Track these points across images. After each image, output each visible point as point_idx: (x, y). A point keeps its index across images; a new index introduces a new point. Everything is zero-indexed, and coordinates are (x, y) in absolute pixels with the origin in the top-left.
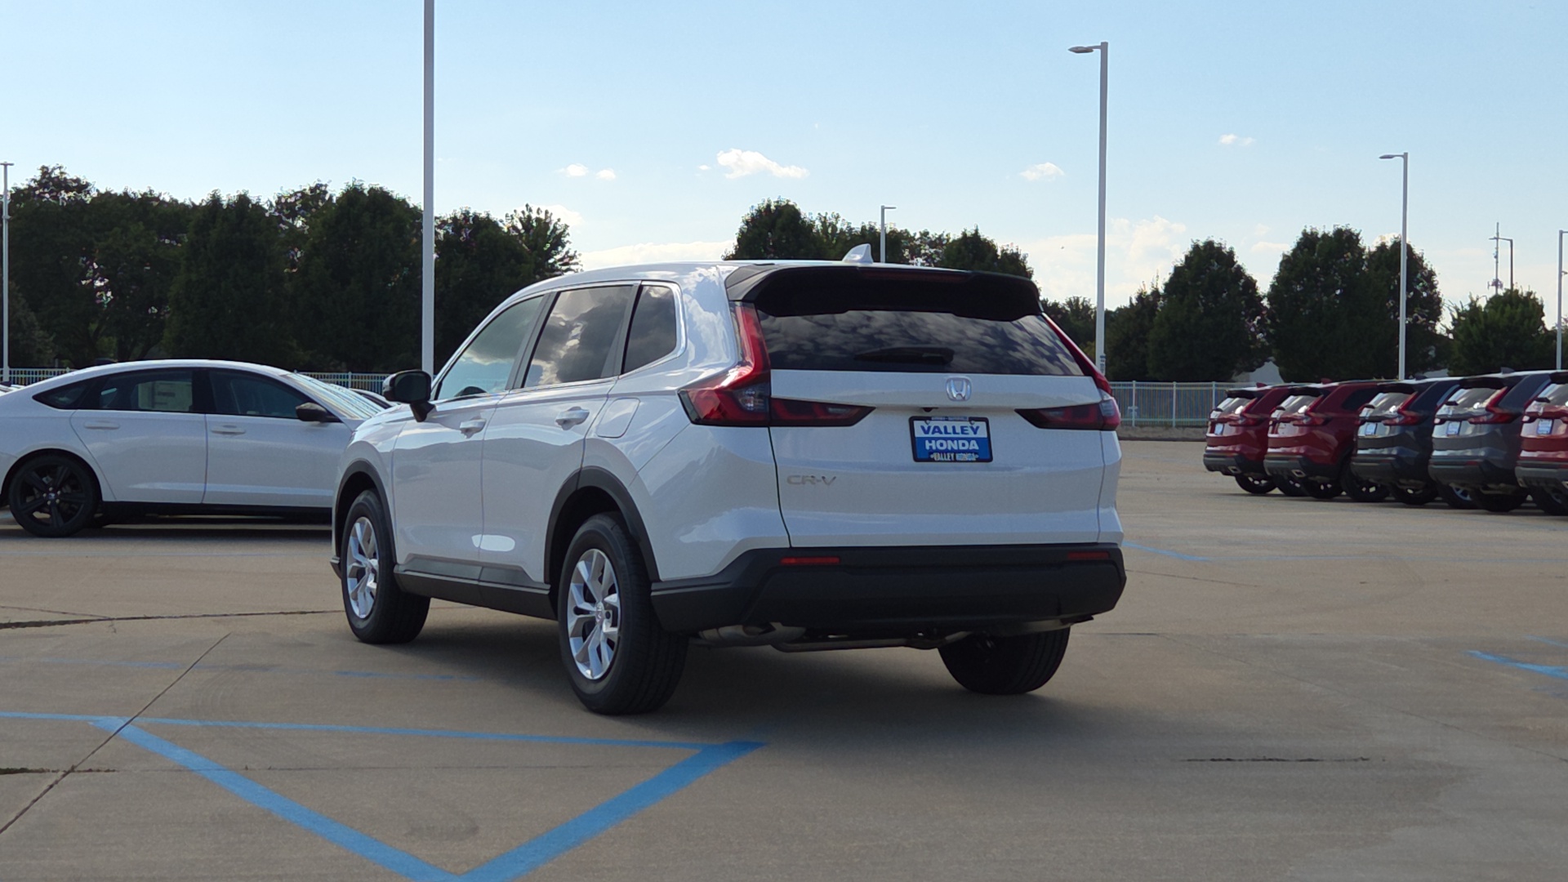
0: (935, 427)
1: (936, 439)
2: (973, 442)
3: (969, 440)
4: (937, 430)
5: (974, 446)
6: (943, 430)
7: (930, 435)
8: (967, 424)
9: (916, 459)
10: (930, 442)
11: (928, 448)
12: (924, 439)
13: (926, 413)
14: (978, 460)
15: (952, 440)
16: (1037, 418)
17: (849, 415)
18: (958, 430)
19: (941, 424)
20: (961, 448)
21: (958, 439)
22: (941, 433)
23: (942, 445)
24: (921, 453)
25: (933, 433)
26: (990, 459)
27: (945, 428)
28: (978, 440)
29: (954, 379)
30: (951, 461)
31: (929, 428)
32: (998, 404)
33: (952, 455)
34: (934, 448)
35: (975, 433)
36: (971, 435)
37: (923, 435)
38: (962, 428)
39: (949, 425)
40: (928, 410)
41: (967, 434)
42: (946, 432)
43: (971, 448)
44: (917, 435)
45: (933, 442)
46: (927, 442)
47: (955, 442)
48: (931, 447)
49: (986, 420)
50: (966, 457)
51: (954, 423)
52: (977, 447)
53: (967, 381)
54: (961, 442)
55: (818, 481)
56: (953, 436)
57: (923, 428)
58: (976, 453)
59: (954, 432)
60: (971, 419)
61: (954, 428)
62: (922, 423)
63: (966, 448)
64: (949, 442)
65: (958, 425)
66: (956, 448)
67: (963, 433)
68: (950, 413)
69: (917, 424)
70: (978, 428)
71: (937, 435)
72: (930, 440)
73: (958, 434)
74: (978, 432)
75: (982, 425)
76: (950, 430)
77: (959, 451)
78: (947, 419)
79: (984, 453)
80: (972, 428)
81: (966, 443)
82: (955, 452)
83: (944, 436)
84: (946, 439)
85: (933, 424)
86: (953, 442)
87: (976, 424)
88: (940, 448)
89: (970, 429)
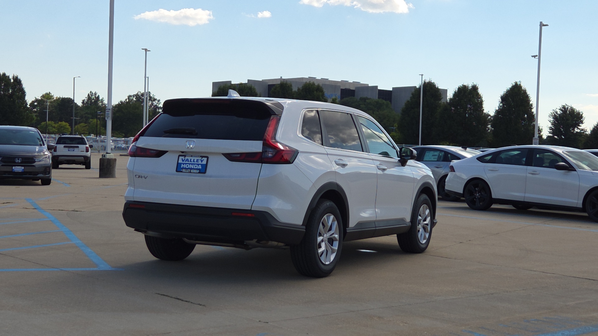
1: (186, 164)
2: (200, 165)
3: (198, 165)
4: (187, 160)
5: (200, 167)
6: (189, 161)
7: (184, 162)
8: (200, 158)
9: (177, 171)
10: (183, 165)
11: (182, 167)
12: (181, 163)
13: (183, 154)
14: (199, 173)
15: (192, 164)
16: (232, 157)
17: (159, 154)
18: (195, 161)
19: (189, 158)
20: (195, 168)
21: (194, 164)
22: (188, 161)
24: (179, 169)
25: (186, 161)
26: (205, 173)
28: (202, 165)
30: (189, 172)
31: (185, 159)
32: (213, 151)
33: (190, 170)
34: (184, 167)
35: (202, 162)
36: (200, 162)
38: (197, 160)
39: (192, 158)
40: (183, 152)
41: (199, 162)
42: (191, 161)
43: (198, 168)
44: (179, 162)
45: (185, 165)
46: (182, 165)
48: (183, 167)
49: (208, 158)
50: (195, 171)
51: (194, 158)
52: (201, 168)
53: (194, 141)
54: (195, 165)
55: (143, 177)
57: (182, 159)
58: (199, 170)
59: (194, 161)
60: (201, 156)
61: (194, 160)
62: (183, 158)
63: (196, 168)
64: (191, 165)
65: (196, 159)
66: (192, 167)
67: (197, 162)
68: (193, 154)
69: (181, 158)
70: (203, 160)
71: (187, 162)
72: (183, 164)
73: (195, 162)
74: (203, 162)
75: (205, 159)
76: (192, 160)
77: (194, 169)
78: (192, 156)
79: (203, 170)
80: (201, 160)
81: (197, 165)
82: (191, 169)
83: (189, 162)
84: (190, 164)
86: (192, 165)
87: (203, 158)
88: (186, 167)
89: (200, 160)
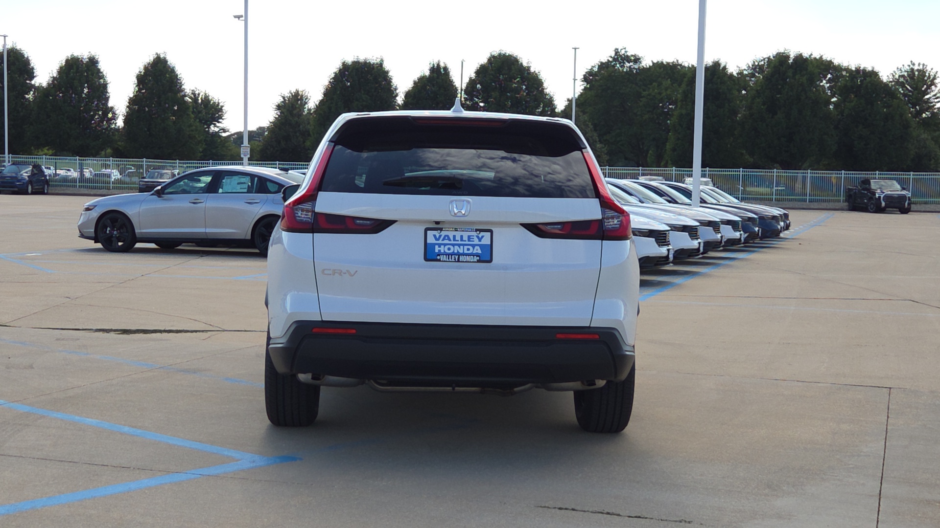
0: (445, 236)
1: (445, 245)
2: (478, 248)
3: (474, 246)
4: (446, 238)
5: (478, 250)
6: (452, 238)
7: (440, 242)
8: (475, 234)
9: (426, 259)
10: (440, 247)
11: (437, 251)
12: (434, 245)
13: (437, 226)
14: (478, 261)
15: (459, 245)
16: (537, 230)
17: (378, 226)
18: (465, 238)
19: (451, 234)
20: (466, 252)
21: (464, 245)
22: (450, 240)
23: (449, 249)
24: (430, 255)
25: (443, 240)
26: (490, 261)
27: (454, 237)
28: (481, 246)
29: (456, 201)
30: (455, 261)
31: (440, 236)
32: (502, 219)
33: (457, 257)
34: (442, 251)
35: (480, 241)
36: (476, 241)
37: (434, 241)
38: (469, 237)
39: (458, 235)
40: (437, 223)
41: (473, 241)
42: (454, 240)
43: (474, 252)
44: (429, 241)
45: (442, 246)
46: (437, 247)
47: (462, 247)
48: (440, 251)
49: (491, 231)
50: (468, 258)
51: (462, 233)
52: (479, 251)
53: (468, 202)
54: (466, 247)
55: (345, 273)
56: (460, 242)
57: (435, 236)
58: (477, 256)
59: (462, 240)
60: (476, 230)
61: (462, 237)
62: (435, 232)
63: (470, 252)
64: (456, 247)
65: (465, 235)
66: (461, 251)
67: (469, 241)
68: (457, 226)
69: (431, 233)
70: (483, 237)
71: (446, 242)
72: (440, 245)
73: (465, 241)
74: (482, 240)
75: (487, 235)
76: (458, 238)
77: (464, 254)
78: (456, 230)
79: (486, 257)
80: (478, 237)
81: (471, 248)
82: (459, 254)
83: (452, 242)
84: (453, 245)
85: (443, 233)
86: (460, 247)
87: (482, 234)
88: (447, 251)
89: (475, 238)
